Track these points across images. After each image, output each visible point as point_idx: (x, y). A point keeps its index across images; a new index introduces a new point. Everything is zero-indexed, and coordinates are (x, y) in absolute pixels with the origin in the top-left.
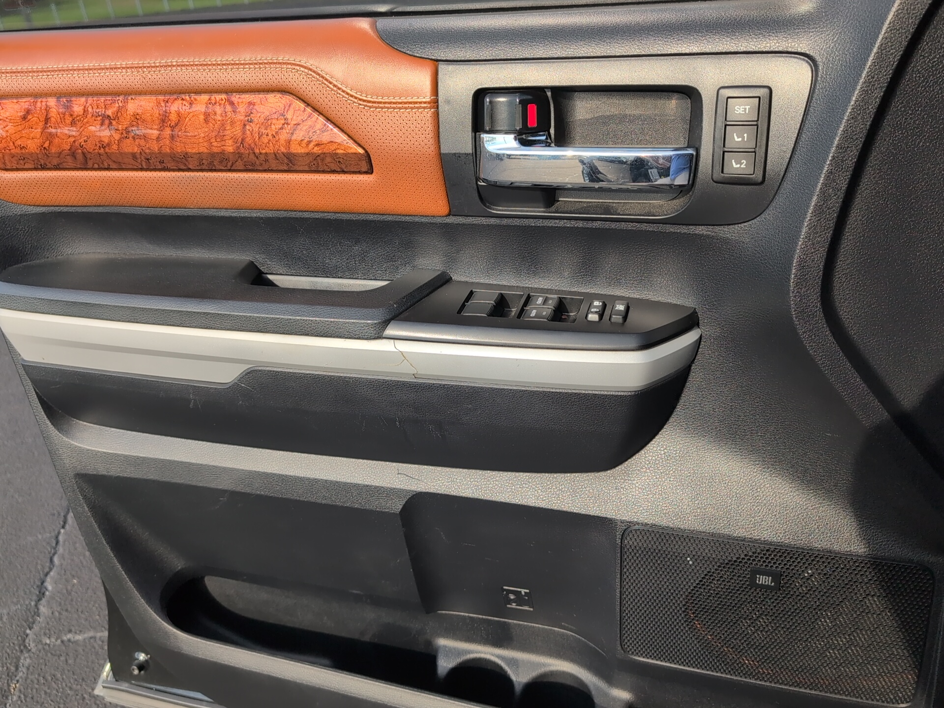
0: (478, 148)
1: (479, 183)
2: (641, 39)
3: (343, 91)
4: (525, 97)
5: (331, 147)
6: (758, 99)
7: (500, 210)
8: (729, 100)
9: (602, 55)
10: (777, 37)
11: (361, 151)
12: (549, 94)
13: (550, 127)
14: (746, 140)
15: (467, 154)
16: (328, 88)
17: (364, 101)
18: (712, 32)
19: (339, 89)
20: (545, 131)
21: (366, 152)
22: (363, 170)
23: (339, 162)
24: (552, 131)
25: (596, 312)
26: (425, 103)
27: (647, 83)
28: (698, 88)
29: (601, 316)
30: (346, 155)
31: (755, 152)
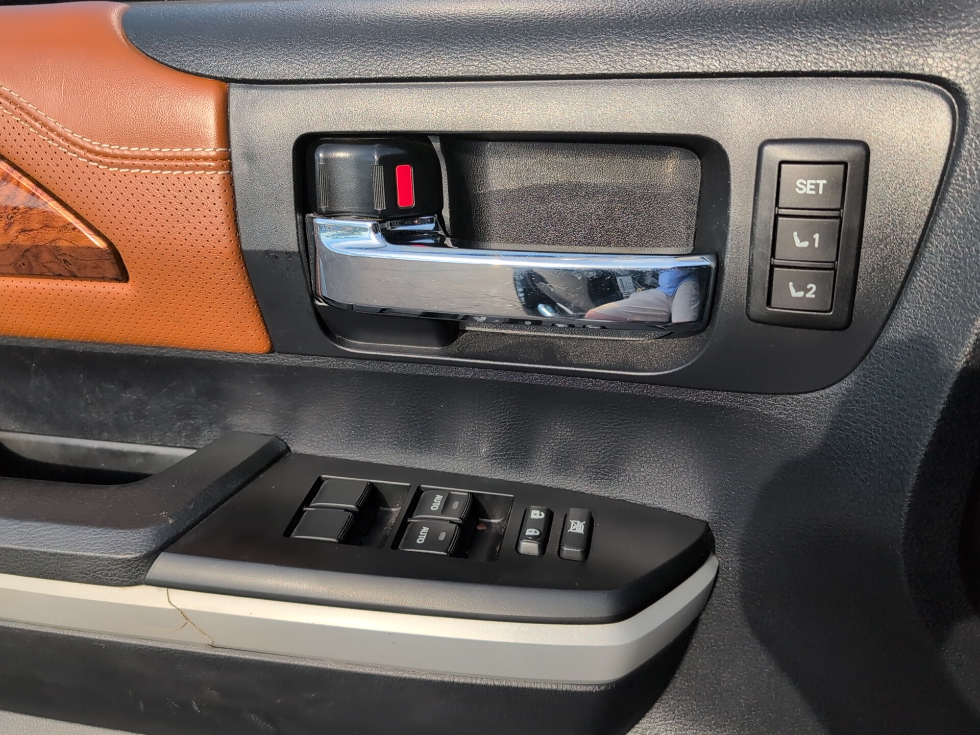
0: (309, 242)
1: (317, 303)
2: (608, 44)
3: (59, 135)
4: (390, 151)
5: (47, 236)
6: (842, 167)
7: (359, 348)
8: (783, 166)
9: (534, 73)
10: (880, 43)
11: (99, 243)
12: (437, 145)
13: (441, 206)
14: (816, 245)
15: (289, 254)
16: (31, 130)
17: (97, 153)
18: (746, 32)
19: (52, 130)
20: (432, 214)
21: (110, 244)
22: (109, 275)
23: (65, 261)
24: (446, 213)
25: (535, 538)
26: (206, 159)
27: (621, 130)
28: (720, 142)
29: (543, 547)
30: (75, 249)
31: (834, 269)
